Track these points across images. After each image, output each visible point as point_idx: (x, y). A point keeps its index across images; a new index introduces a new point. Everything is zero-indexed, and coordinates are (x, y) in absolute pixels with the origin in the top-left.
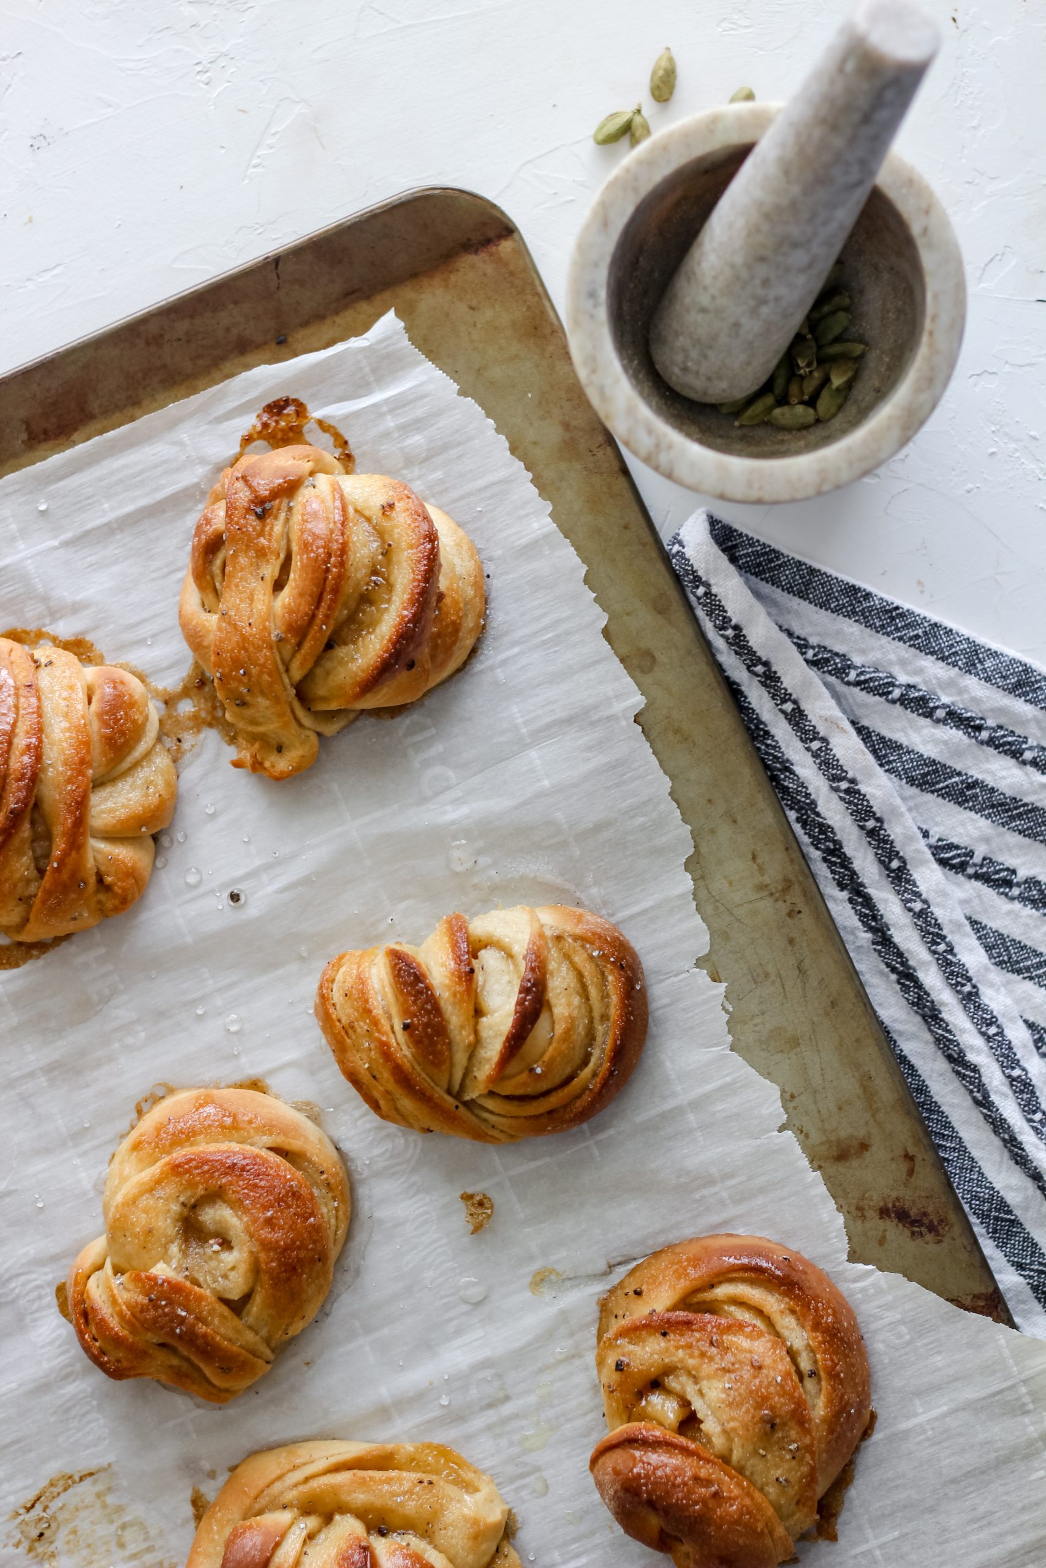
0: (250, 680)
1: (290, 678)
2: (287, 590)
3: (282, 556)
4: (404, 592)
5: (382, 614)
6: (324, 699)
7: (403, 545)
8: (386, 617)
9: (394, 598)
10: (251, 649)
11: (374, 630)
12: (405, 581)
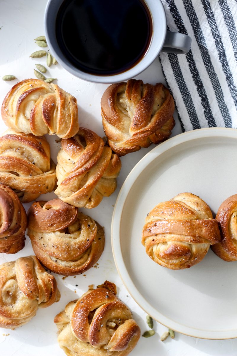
0: (41, 184)
1: (41, 174)
2: (19, 173)
3: (10, 174)
4: (21, 144)
5: (26, 150)
6: (47, 167)
7: (9, 143)
8: (27, 149)
9: (23, 147)
10: (33, 183)
11: (30, 152)
12: (18, 143)
